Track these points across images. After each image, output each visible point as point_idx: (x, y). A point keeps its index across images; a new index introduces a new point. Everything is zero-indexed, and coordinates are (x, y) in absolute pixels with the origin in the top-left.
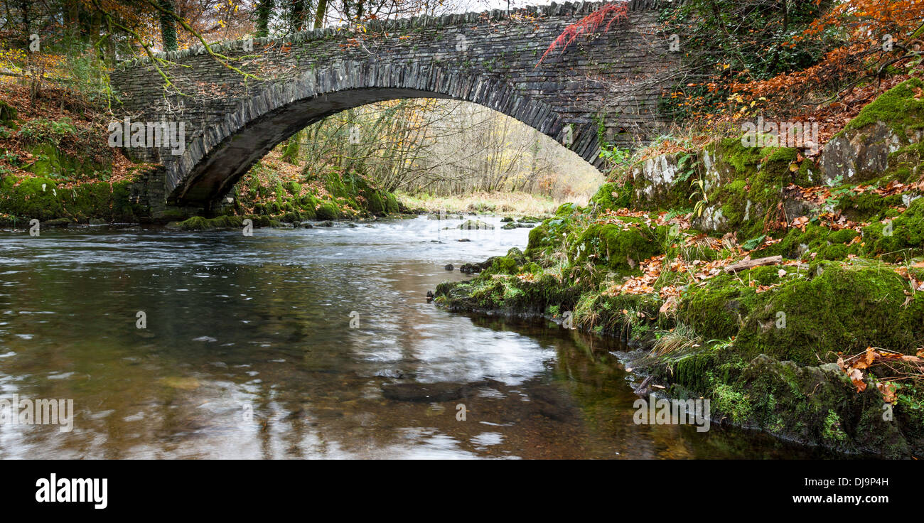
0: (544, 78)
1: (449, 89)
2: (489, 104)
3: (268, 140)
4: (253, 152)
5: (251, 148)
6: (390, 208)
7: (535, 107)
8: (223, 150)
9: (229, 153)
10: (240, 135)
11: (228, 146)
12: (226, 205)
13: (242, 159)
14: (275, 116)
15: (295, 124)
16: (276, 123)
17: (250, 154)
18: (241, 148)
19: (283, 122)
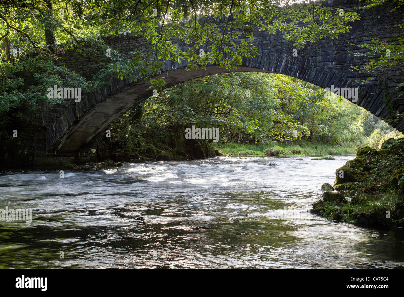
0: (335, 52)
1: (260, 64)
2: (292, 74)
3: (123, 106)
4: (112, 115)
5: (111, 112)
6: (210, 155)
7: (329, 74)
8: (90, 114)
9: (95, 116)
10: (103, 103)
11: (94, 112)
12: (91, 155)
13: (104, 120)
14: (129, 89)
15: (143, 94)
16: (130, 94)
17: (110, 117)
18: (104, 113)
19: (134, 93)
